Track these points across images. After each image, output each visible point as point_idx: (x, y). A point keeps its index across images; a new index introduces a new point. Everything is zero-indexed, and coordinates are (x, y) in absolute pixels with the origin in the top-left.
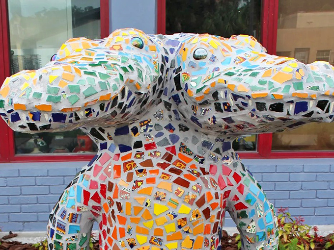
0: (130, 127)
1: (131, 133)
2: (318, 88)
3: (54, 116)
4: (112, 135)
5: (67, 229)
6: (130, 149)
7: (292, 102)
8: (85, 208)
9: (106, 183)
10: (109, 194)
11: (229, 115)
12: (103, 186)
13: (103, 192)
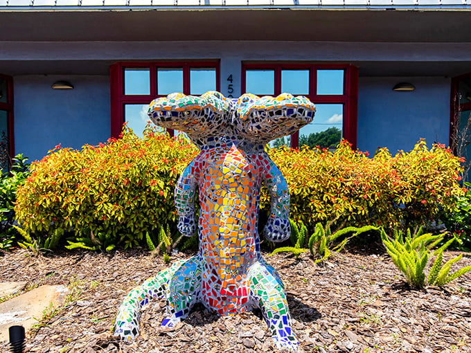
0: (215, 137)
1: (215, 140)
2: (297, 102)
3: (172, 112)
4: (206, 141)
5: (183, 187)
6: (214, 147)
7: (285, 109)
8: (192, 176)
9: (202, 162)
10: (203, 167)
11: (259, 123)
12: (200, 164)
13: (201, 167)
